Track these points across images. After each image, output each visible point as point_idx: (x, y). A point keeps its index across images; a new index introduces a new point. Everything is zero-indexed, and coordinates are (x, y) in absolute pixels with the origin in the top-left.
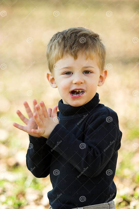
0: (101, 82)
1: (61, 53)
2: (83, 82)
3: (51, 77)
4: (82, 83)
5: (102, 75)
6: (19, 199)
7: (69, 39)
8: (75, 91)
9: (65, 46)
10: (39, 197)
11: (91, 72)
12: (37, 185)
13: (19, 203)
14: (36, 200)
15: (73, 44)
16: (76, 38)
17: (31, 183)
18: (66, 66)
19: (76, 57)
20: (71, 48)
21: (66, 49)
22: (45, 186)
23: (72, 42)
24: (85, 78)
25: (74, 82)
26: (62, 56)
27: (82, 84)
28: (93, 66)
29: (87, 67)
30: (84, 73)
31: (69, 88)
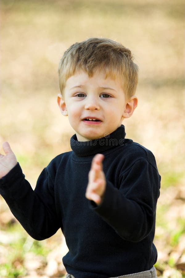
0: (128, 113)
1: (73, 68)
2: (98, 108)
3: (62, 102)
4: (96, 109)
5: (129, 104)
6: (16, 268)
7: (85, 51)
8: (88, 119)
9: (78, 59)
10: (41, 265)
11: (111, 97)
12: (39, 249)
13: (15, 273)
14: (38, 269)
15: (90, 57)
16: (94, 50)
17: (32, 247)
18: (78, 84)
19: (91, 74)
20: (86, 62)
21: (79, 63)
22: (51, 251)
23: (88, 55)
24: (103, 103)
25: (86, 107)
26: (74, 71)
27: (96, 111)
28: (114, 89)
29: (105, 89)
30: (102, 96)
31: (80, 114)
